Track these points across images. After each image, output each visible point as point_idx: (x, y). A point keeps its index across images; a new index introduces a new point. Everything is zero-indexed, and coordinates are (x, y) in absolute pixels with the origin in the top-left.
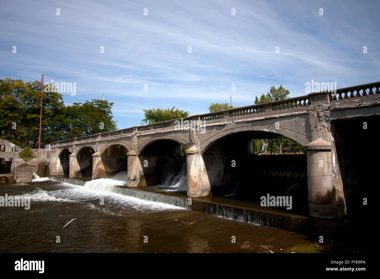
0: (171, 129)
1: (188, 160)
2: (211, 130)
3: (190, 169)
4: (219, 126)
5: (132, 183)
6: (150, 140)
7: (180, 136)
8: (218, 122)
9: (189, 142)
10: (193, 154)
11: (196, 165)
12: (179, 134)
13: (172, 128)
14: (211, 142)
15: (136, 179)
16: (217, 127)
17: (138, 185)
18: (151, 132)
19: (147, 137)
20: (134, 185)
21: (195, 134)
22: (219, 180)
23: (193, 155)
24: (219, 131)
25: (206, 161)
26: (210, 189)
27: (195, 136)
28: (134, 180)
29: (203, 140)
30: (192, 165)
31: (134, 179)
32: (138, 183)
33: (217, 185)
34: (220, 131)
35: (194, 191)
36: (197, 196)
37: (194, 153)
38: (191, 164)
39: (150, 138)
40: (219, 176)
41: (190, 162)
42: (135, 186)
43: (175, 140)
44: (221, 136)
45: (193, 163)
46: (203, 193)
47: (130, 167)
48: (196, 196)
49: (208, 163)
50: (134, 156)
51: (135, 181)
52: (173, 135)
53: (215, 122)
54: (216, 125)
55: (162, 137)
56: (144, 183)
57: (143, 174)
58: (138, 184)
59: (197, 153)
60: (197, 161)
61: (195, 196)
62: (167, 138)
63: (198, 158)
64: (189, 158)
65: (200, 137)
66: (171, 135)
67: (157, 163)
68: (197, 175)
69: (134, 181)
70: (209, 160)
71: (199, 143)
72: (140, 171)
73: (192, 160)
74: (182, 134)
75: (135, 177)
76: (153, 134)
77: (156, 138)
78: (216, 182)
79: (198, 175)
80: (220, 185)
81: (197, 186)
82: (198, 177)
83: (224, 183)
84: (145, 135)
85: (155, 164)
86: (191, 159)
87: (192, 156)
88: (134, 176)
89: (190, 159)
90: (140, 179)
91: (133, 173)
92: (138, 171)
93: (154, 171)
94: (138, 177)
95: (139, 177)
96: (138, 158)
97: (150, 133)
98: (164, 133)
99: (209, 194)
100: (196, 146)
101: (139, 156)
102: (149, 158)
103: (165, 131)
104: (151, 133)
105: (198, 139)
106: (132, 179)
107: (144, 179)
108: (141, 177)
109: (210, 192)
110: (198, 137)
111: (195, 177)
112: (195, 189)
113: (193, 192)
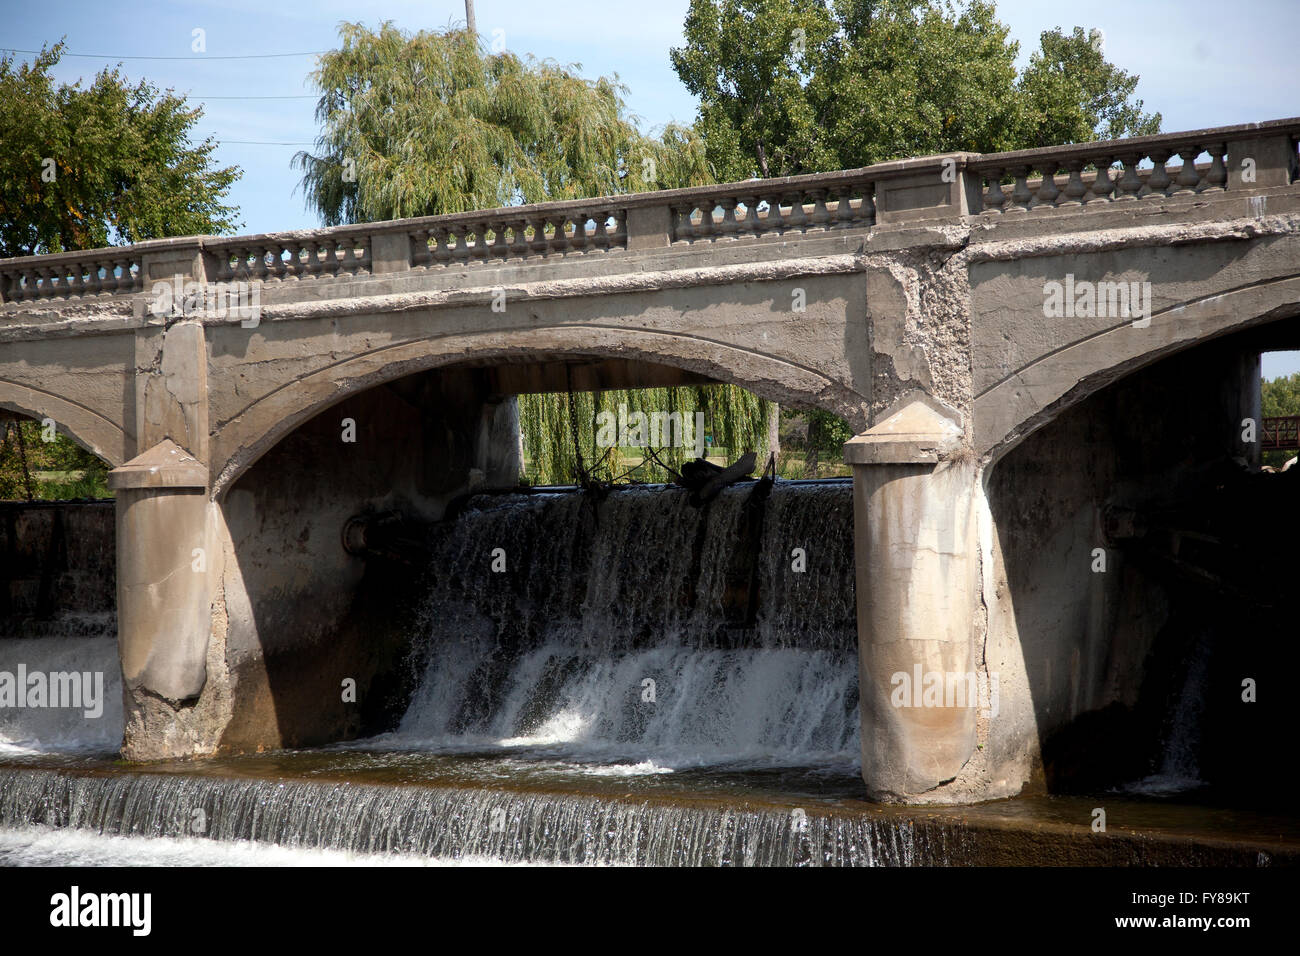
0: (632, 268)
1: (884, 520)
2: (1094, 276)
3: (907, 583)
4: (1184, 245)
5: (171, 731)
6: (378, 361)
7: (750, 327)
8: (1166, 216)
9: (844, 371)
10: (926, 468)
11: (951, 555)
12: (725, 314)
13: (641, 258)
14: (1095, 375)
15: (207, 697)
16: (1164, 254)
17: (224, 740)
18: (387, 289)
19: (335, 337)
20: (189, 742)
21: (917, 310)
22: (1084, 672)
23: (928, 478)
24: (1188, 290)
25: (1011, 523)
26: (1032, 743)
27: (920, 325)
28: (190, 701)
29: (1011, 356)
30: (919, 555)
31: (192, 690)
32: (224, 721)
33: (1074, 712)
34: (1190, 285)
35: (945, 759)
36: (963, 798)
37: (935, 458)
38: (914, 549)
39: (381, 339)
40: (1082, 639)
41: (902, 535)
42: (199, 749)
43: (686, 355)
44: (1202, 325)
45: (927, 537)
46: (997, 770)
47: (153, 589)
48: (954, 795)
49: (1020, 534)
50: (189, 497)
51: (200, 709)
52: (664, 317)
53: (1141, 219)
54: (1155, 245)
55: (524, 335)
56: (265, 727)
57: (253, 645)
58: (218, 734)
59: (956, 461)
60: (959, 522)
61: (948, 800)
62: (591, 343)
63: (965, 499)
64: (894, 501)
65: (971, 337)
66: (630, 320)
67: (352, 552)
68: (961, 636)
69: (186, 711)
70: (1026, 516)
71: (967, 386)
72: (233, 625)
73: (919, 514)
74: (760, 311)
75: (196, 672)
76: (423, 309)
77: (456, 345)
78: (1069, 683)
79: (965, 636)
80: (1089, 707)
81: (961, 719)
82: (966, 652)
83: (1111, 696)
84: (316, 317)
85: (338, 560)
86: (908, 507)
87: (920, 489)
88: (189, 666)
89: (901, 508)
90: (237, 690)
91: (184, 646)
92: (222, 624)
93: (333, 622)
94: (222, 673)
95: (224, 678)
96: (214, 511)
97: (380, 300)
98: (546, 300)
99: (1032, 777)
100: (938, 408)
101: (224, 499)
102: (296, 511)
103: (568, 283)
104: (394, 298)
105: (951, 353)
106: (177, 690)
107: (265, 687)
108: (243, 670)
109: (1035, 766)
110: (949, 337)
111: (947, 648)
112: (950, 742)
113: (931, 763)
